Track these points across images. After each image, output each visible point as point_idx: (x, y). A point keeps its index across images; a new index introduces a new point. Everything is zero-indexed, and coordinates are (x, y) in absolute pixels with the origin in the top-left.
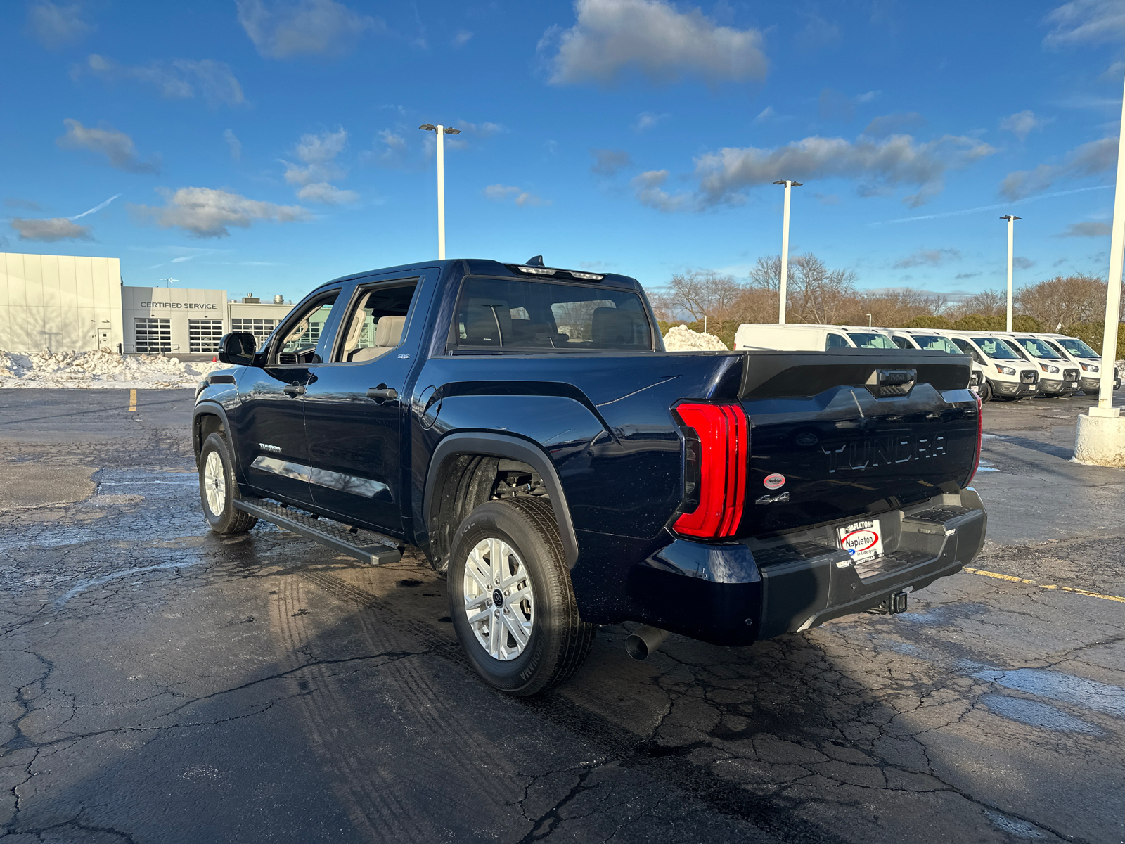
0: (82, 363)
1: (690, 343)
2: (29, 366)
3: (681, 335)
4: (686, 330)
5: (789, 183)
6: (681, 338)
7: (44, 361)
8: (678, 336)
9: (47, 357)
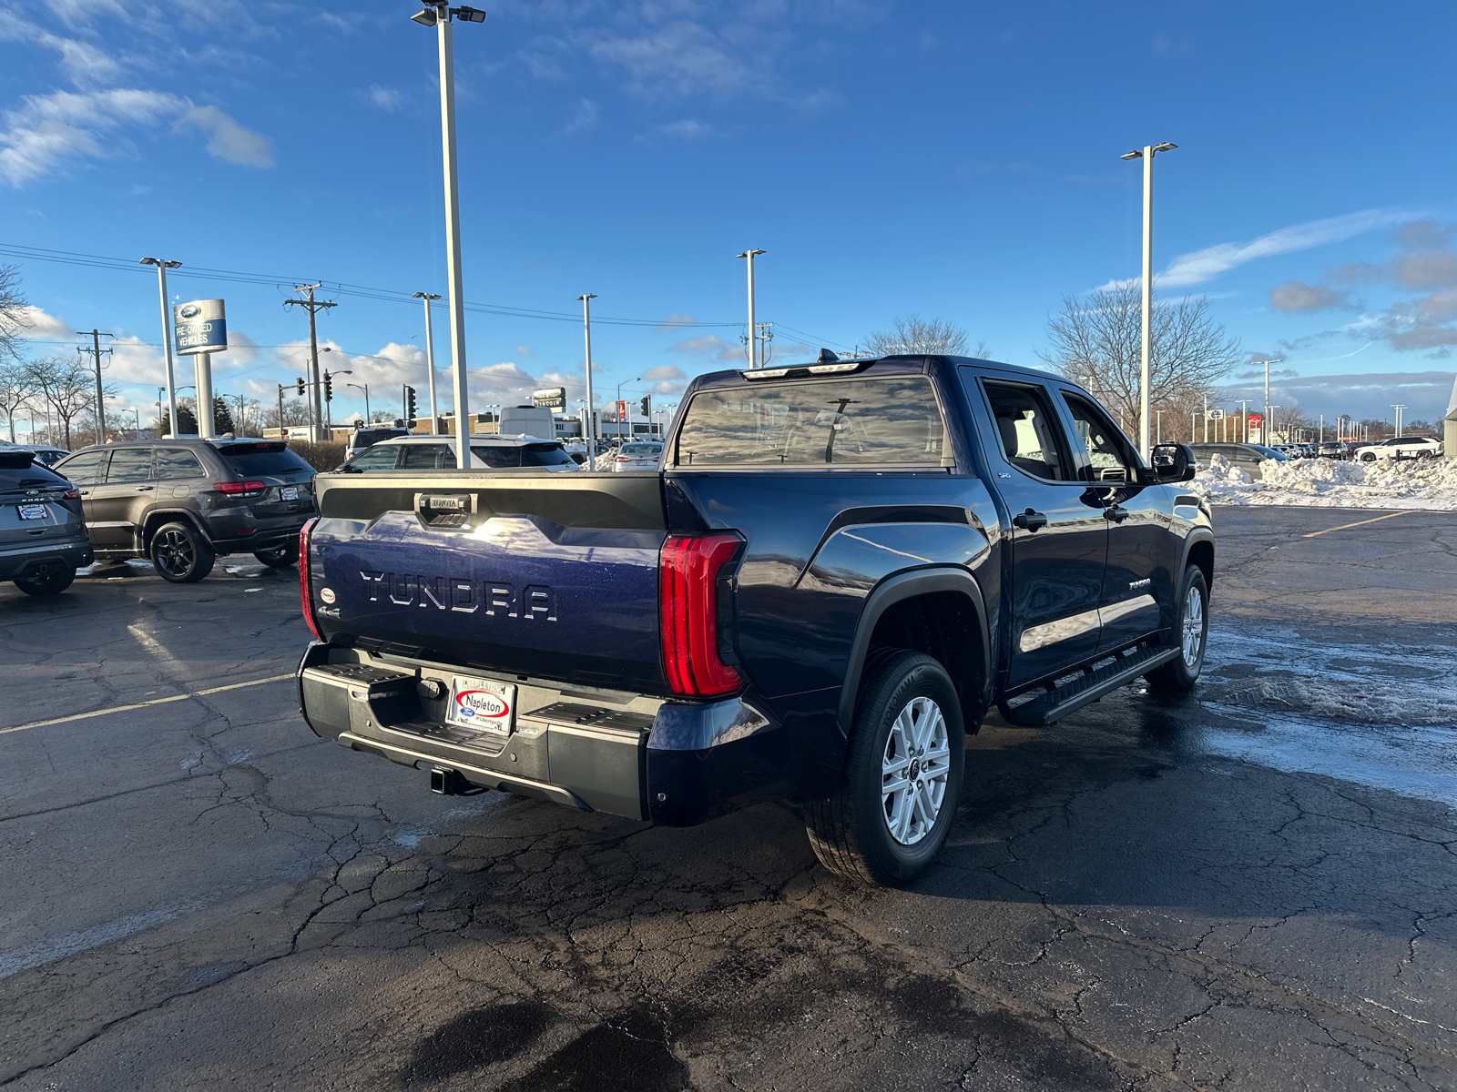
0: (1426, 475)
2: (1359, 478)
7: (1380, 471)
9: (1386, 467)
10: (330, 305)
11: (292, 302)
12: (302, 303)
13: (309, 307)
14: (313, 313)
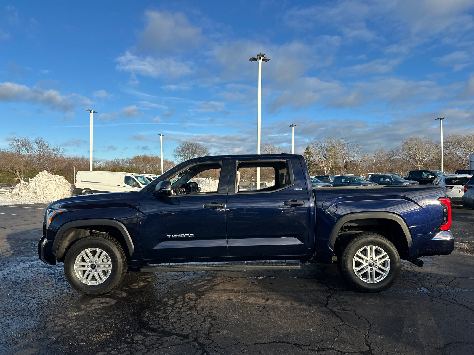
1: (51, 179)
3: (46, 176)
4: (47, 173)
5: (92, 111)
6: (46, 177)
8: (45, 176)
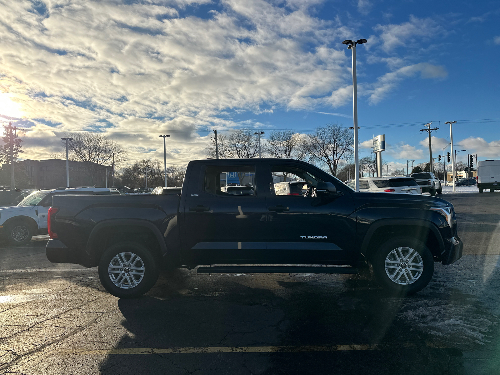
10: (437, 129)
11: (423, 130)
12: (426, 130)
13: (428, 131)
14: (430, 132)
